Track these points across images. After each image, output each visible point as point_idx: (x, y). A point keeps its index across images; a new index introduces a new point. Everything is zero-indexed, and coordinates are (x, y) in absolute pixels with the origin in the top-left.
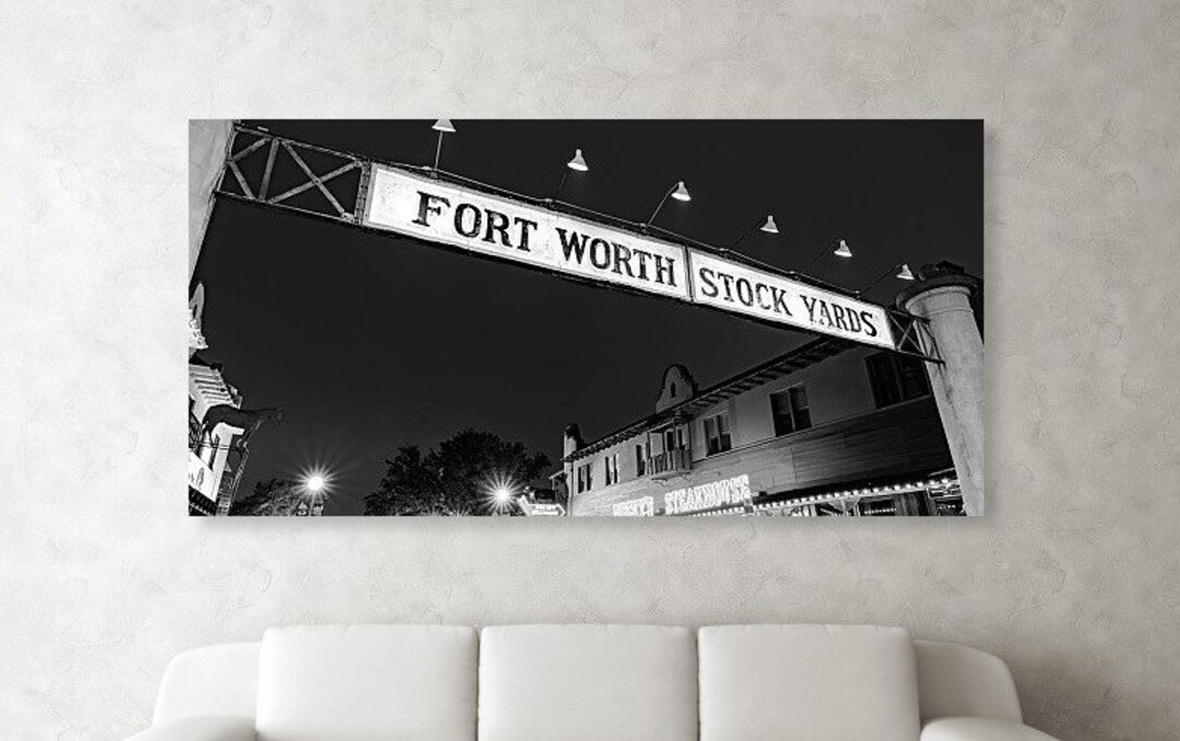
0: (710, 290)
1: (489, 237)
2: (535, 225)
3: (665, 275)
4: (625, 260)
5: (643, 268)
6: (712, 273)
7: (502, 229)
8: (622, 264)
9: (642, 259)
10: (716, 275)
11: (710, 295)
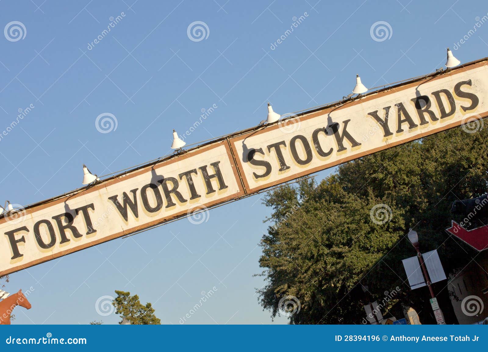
0: (261, 170)
1: (64, 240)
2: (92, 206)
3: (215, 183)
4: (175, 190)
5: (192, 187)
6: (261, 151)
7: (70, 226)
8: (173, 196)
9: (190, 180)
10: (265, 150)
11: (264, 176)
